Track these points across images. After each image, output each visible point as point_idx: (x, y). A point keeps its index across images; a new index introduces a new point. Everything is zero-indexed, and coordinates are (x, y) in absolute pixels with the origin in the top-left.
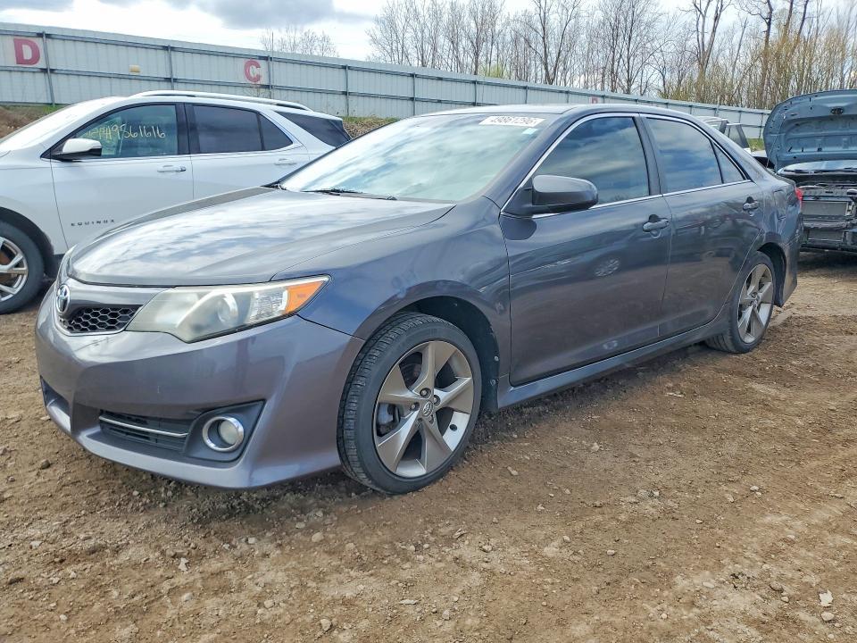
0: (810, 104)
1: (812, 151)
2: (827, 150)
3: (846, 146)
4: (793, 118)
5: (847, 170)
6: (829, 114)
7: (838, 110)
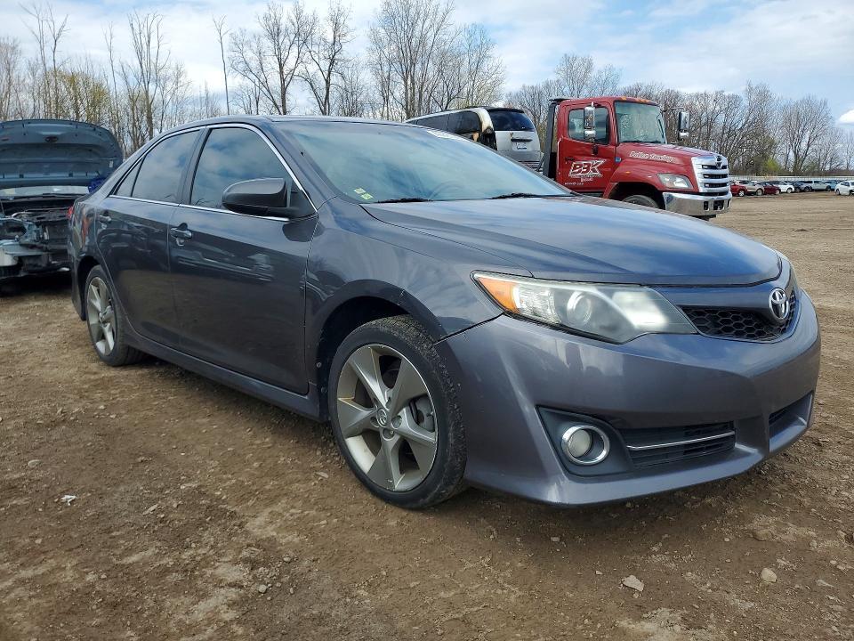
0: (23, 130)
1: (14, 177)
2: (28, 176)
3: (46, 174)
4: (4, 142)
5: (45, 196)
6: (43, 141)
7: (52, 138)
